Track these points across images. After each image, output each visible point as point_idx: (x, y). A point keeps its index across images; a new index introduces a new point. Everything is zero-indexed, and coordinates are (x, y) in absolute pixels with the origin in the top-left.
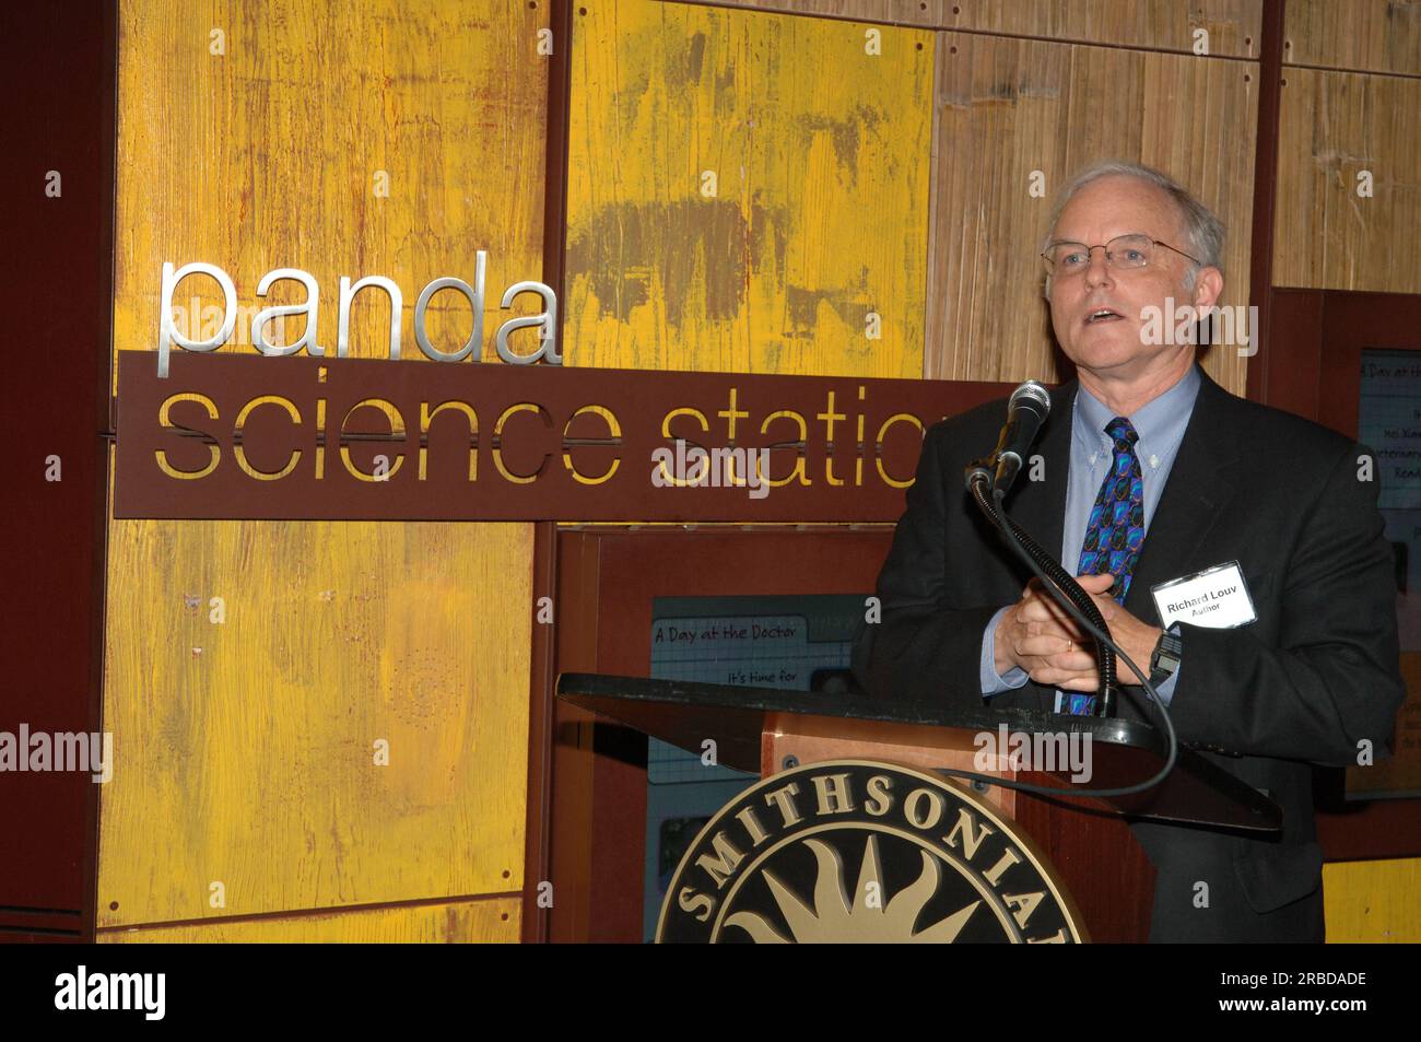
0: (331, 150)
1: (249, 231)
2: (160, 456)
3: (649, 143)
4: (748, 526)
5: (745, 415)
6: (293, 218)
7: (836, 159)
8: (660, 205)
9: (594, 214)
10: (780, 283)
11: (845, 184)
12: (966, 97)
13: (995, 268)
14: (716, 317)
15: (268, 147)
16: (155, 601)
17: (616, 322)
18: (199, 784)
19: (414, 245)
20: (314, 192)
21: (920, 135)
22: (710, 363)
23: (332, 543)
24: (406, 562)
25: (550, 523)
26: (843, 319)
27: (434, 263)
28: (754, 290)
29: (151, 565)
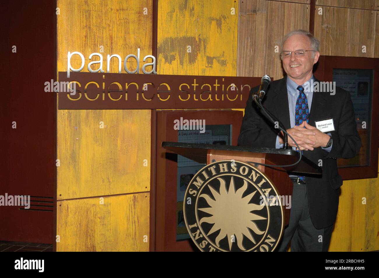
0: (105, 26)
1: (87, 44)
2: (68, 95)
3: (175, 24)
4: (198, 110)
5: (198, 85)
6: (96, 41)
7: (217, 27)
8: (178, 38)
9: (163, 40)
10: (205, 55)
11: (219, 33)
12: (246, 13)
13: (252, 51)
14: (191, 63)
15: (90, 26)
16: (68, 128)
17: (168, 64)
18: (78, 168)
19: (124, 48)
20: (101, 36)
21: (235, 21)
22: (189, 73)
23: (107, 114)
24: (123, 119)
25: (155, 110)
26: (219, 63)
27: (128, 51)
28: (199, 57)
29: (67, 120)
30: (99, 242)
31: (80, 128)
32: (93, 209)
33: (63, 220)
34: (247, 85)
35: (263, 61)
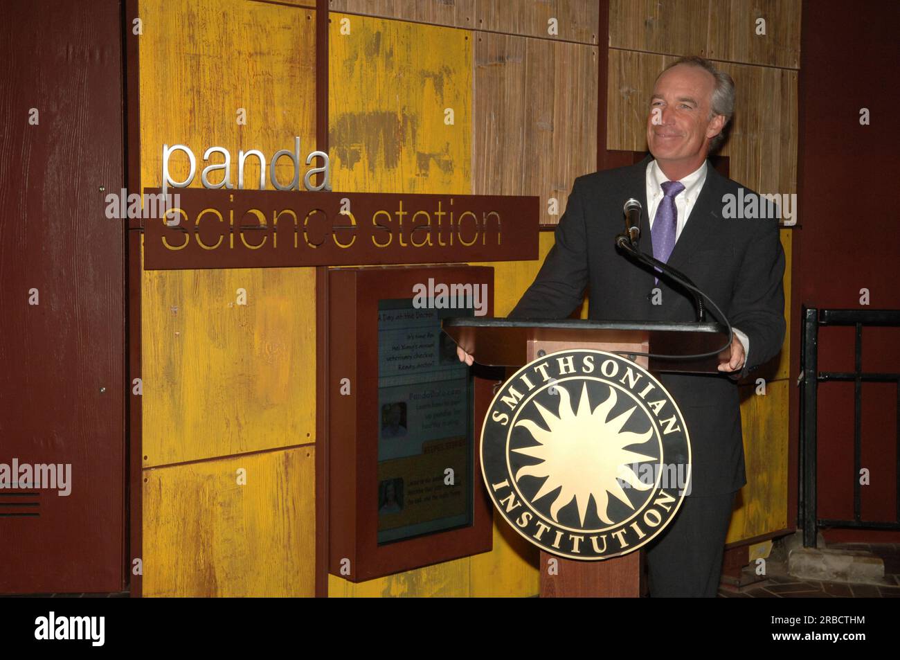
0: (227, 89)
1: (193, 128)
2: (164, 238)
3: (359, 84)
4: (407, 266)
5: (406, 213)
6: (212, 121)
7: (435, 91)
8: (364, 114)
9: (337, 119)
10: (414, 150)
11: (439, 103)
12: (486, 62)
13: (499, 141)
14: (389, 167)
15: (200, 87)
16: (159, 309)
17: (347, 170)
18: (180, 397)
19: (263, 135)
20: (220, 109)
21: (468, 79)
23: (232, 279)
24: (263, 287)
25: (325, 267)
26: (440, 166)
27: (271, 143)
28: (404, 154)
29: (156, 293)
30: (221, 558)
31: (182, 309)
32: (209, 485)
33: (152, 512)
34: (492, 213)
35: (518, 163)
